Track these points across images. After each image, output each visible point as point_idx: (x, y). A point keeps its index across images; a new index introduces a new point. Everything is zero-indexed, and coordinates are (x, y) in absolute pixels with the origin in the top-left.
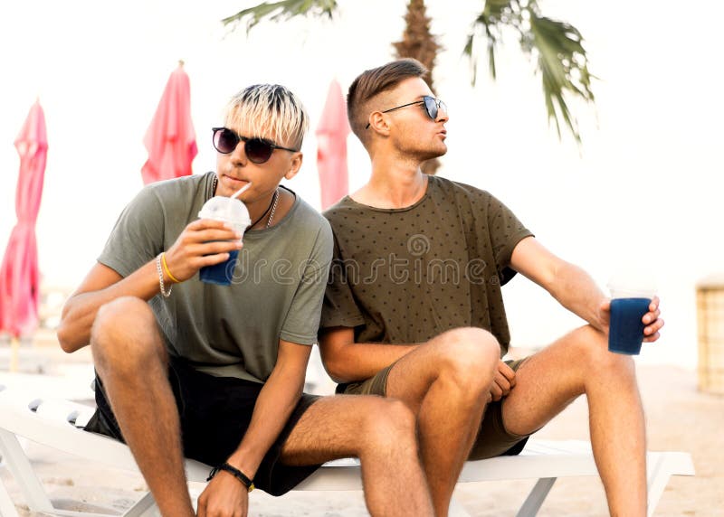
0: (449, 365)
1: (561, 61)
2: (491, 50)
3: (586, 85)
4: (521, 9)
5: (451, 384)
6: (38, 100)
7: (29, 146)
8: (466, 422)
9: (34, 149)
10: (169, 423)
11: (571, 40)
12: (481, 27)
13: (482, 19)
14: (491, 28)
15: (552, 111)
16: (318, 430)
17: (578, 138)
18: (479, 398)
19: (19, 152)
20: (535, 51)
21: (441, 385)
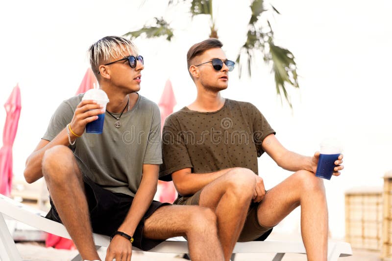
0: (231, 185)
1: (284, 68)
2: (249, 61)
3: (295, 80)
4: (265, 42)
5: (232, 195)
6: (18, 84)
7: (11, 107)
8: (239, 215)
9: (14, 109)
10: (83, 209)
11: (289, 58)
12: (245, 50)
13: (246, 46)
14: (250, 51)
15: (278, 92)
16: (166, 219)
17: (291, 106)
18: (246, 203)
19: (6, 110)
20: (271, 62)
21: (227, 196)
